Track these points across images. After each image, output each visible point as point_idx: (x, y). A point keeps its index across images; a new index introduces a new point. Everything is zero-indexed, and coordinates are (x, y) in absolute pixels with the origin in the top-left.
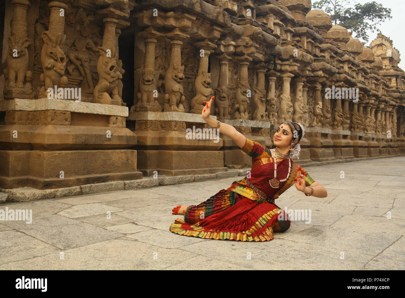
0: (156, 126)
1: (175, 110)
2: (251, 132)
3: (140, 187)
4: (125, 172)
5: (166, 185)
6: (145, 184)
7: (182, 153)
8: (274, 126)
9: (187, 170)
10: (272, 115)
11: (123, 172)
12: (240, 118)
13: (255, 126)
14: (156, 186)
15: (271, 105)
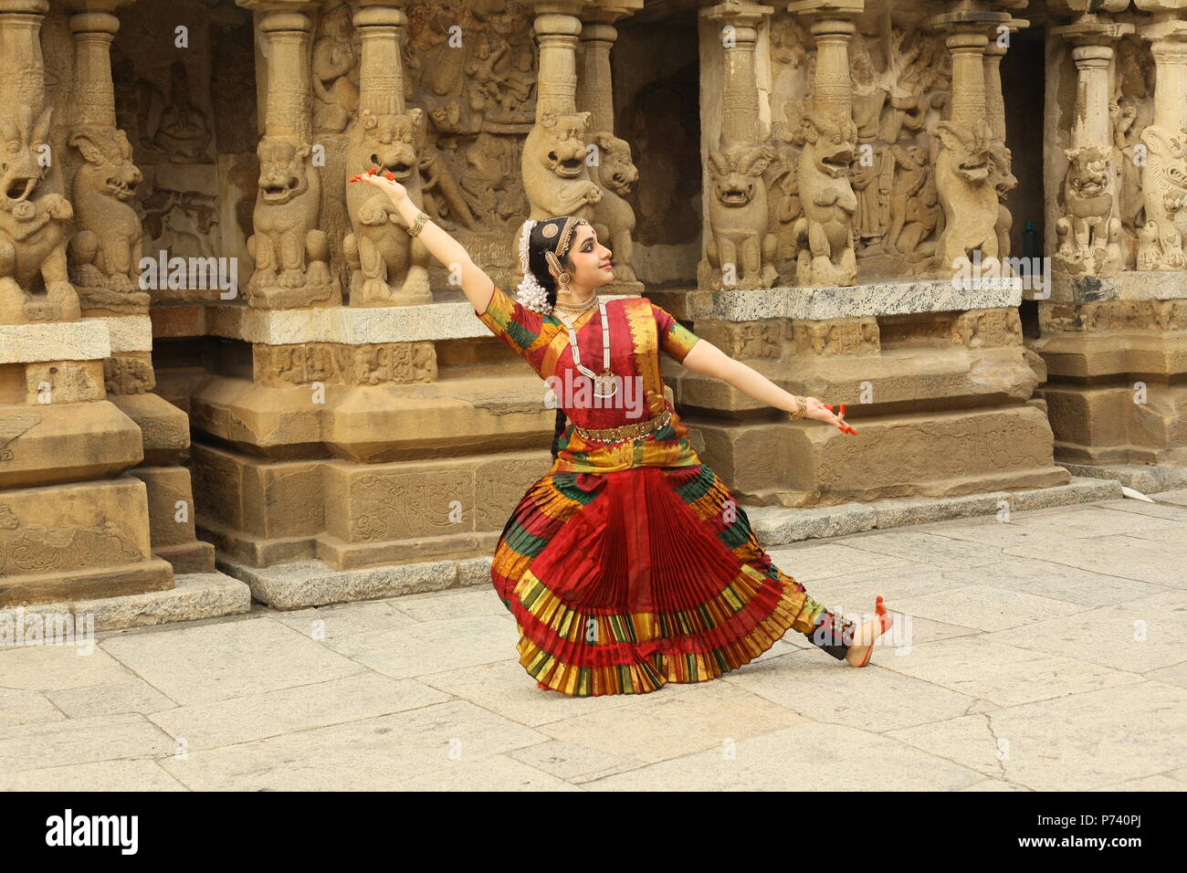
0: (318, 366)
1: (376, 301)
2: (876, 338)
3: (152, 621)
4: (93, 565)
5: (289, 609)
6: (178, 611)
7: (399, 472)
8: (1098, 285)
9: (420, 541)
10: (1092, 229)
11: (78, 569)
12: (810, 282)
13: (905, 310)
14: (238, 614)
15: (1082, 186)
